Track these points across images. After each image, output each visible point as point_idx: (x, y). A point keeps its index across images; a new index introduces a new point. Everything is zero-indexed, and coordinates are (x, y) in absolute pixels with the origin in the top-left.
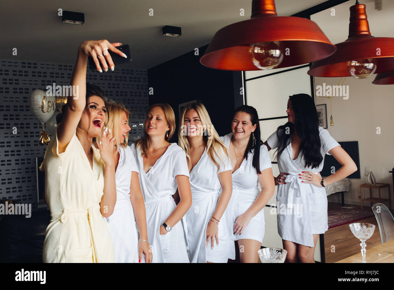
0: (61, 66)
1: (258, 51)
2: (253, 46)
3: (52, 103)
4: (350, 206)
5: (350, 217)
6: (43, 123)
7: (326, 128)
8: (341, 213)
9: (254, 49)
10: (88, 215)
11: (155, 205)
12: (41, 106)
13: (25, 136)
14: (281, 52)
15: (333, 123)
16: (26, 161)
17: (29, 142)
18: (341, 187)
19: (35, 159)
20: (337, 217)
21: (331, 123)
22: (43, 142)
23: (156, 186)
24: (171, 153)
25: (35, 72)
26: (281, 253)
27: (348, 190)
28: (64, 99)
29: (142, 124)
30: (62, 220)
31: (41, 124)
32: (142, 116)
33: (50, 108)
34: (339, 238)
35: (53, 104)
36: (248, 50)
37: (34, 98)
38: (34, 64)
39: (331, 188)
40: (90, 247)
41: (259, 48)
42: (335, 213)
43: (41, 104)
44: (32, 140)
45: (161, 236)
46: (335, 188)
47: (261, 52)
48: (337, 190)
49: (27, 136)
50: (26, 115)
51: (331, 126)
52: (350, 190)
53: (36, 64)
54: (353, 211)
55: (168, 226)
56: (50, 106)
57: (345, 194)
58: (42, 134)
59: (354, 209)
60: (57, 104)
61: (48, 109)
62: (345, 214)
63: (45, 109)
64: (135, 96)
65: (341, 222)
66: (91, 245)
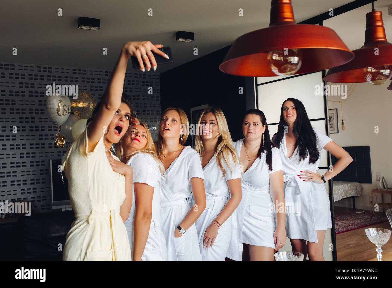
0: (76, 70)
1: (276, 58)
2: (271, 53)
3: (67, 106)
4: (361, 210)
5: (361, 222)
6: (58, 126)
7: (337, 132)
8: (352, 218)
9: (272, 56)
10: (111, 217)
11: (170, 207)
12: (57, 110)
13: (40, 139)
14: (299, 59)
15: (344, 128)
16: (40, 163)
17: (43, 144)
18: (352, 192)
19: (49, 161)
20: (348, 222)
21: (342, 128)
22: (58, 144)
23: (172, 188)
24: (186, 156)
25: (50, 76)
26: (298, 257)
27: (359, 195)
28: (79, 103)
29: (155, 128)
30: (90, 222)
31: (56, 127)
32: (154, 120)
33: (65, 112)
34: (351, 243)
35: (68, 108)
36: (266, 57)
37: (50, 102)
38: (49, 68)
39: (342, 193)
40: (111, 249)
41: (278, 55)
42: (346, 218)
43: (57, 107)
44: (46, 142)
45: (175, 239)
46: (347, 192)
47: (279, 58)
48: (348, 195)
49: (42, 139)
50: (41, 118)
51: (343, 131)
52: (361, 194)
53: (51, 68)
54: (365, 216)
55: (182, 228)
56: (66, 109)
57: (356, 199)
58: (57, 137)
59: (365, 214)
60: (72, 107)
61: (64, 112)
62: (356, 219)
63: (61, 112)
64: (148, 100)
65: (353, 227)
66: (112, 248)
